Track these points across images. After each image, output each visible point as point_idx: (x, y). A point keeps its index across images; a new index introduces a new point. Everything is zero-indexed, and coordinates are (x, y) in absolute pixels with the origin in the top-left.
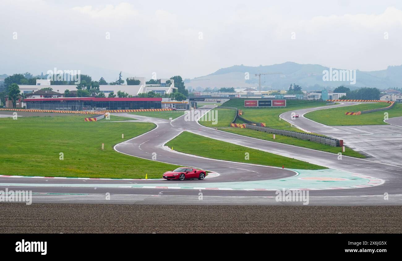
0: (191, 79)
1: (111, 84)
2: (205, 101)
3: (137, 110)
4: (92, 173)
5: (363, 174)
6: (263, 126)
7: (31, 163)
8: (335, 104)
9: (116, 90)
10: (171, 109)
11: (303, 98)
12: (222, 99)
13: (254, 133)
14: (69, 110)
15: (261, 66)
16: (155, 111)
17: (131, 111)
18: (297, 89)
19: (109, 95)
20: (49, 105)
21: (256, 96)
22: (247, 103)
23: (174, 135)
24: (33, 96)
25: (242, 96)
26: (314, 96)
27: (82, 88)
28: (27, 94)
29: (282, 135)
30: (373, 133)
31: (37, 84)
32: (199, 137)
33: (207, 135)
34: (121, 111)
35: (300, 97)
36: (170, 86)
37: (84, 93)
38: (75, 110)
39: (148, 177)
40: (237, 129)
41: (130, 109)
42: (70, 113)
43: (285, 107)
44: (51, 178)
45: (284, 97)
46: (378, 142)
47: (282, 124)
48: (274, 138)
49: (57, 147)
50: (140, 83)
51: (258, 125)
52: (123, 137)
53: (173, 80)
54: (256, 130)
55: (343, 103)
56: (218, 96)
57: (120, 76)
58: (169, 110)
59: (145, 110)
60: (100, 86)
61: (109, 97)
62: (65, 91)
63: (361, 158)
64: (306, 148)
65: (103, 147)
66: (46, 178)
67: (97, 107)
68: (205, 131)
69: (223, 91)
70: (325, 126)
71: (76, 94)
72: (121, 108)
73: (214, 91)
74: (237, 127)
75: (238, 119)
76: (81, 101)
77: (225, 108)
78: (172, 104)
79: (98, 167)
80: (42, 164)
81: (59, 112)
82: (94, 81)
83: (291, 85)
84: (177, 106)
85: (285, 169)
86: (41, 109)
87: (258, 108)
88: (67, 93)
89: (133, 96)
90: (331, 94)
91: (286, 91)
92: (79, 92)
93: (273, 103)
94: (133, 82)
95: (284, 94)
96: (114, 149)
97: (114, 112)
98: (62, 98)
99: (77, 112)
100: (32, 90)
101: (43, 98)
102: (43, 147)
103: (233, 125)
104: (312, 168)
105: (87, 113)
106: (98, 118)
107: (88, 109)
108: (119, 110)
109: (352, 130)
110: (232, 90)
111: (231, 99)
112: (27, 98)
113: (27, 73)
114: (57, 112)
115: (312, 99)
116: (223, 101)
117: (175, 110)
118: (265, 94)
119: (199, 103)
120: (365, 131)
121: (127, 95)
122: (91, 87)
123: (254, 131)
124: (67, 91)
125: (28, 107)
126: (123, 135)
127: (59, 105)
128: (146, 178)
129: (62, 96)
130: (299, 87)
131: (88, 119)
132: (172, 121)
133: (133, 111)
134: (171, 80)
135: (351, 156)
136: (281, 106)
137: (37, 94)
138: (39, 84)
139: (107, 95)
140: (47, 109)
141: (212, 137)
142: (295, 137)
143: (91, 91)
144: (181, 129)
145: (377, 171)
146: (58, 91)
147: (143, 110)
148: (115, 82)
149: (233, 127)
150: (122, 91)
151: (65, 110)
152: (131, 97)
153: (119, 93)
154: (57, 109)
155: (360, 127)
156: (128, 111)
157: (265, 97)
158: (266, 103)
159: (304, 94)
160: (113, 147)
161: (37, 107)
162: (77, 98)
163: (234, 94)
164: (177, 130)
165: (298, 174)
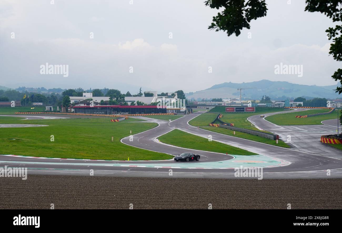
0: (194, 92)
1: (134, 96)
2: (198, 108)
3: (150, 114)
4: (93, 156)
5: (280, 159)
6: (232, 126)
7: (58, 149)
8: (291, 110)
9: (136, 99)
10: (173, 114)
11: (271, 105)
12: (210, 107)
13: (223, 131)
14: (103, 114)
15: (244, 83)
16: (162, 115)
17: (145, 115)
18: (268, 100)
19: (131, 104)
20: (89, 110)
21: (238, 104)
22: (227, 110)
23: (167, 132)
24: (79, 104)
25: (227, 104)
26: (279, 104)
27: (113, 99)
28: (76, 103)
29: (241, 132)
30: (307, 131)
31: (83, 96)
32: (183, 133)
33: (190, 132)
34: (138, 115)
35: (269, 105)
36: (174, 98)
37: (114, 102)
38: (106, 114)
39: (129, 159)
40: (213, 128)
41: (145, 113)
42: (103, 116)
43: (255, 112)
44: (65, 159)
45: (258, 105)
46: (305, 136)
47: (246, 124)
48: (234, 134)
49: (82, 139)
50: (154, 95)
51: (228, 125)
52: (131, 133)
53: (177, 93)
54: (225, 128)
55: (296, 110)
56: (210, 104)
57: (140, 90)
58: (172, 114)
59: (155, 114)
60: (125, 97)
61: (131, 105)
62: (101, 101)
63: (286, 148)
64: (253, 141)
65: (112, 140)
66: (62, 159)
67: (122, 112)
68: (190, 129)
69: (214, 101)
70: (276, 126)
71: (109, 103)
72: (138, 113)
73: (209, 101)
74: (214, 126)
75: (217, 120)
76: (112, 108)
77: (212, 113)
78: (174, 110)
79: (101, 152)
80: (64, 150)
81: (96, 115)
82: (123, 94)
83: (263, 97)
84: (178, 111)
85: (228, 155)
86: (84, 113)
87: (235, 113)
88: (102, 102)
89: (147, 104)
90: (292, 103)
91: (259, 101)
92: (110, 101)
93: (246, 109)
94: (149, 95)
95: (258, 103)
96: (120, 141)
97: (133, 116)
98: (99, 105)
99: (108, 115)
100: (79, 100)
101: (86, 106)
102: (73, 139)
103: (211, 125)
104: (247, 154)
105: (115, 116)
106: (119, 120)
107: (116, 113)
108: (137, 114)
109: (294, 128)
110: (220, 100)
111: (216, 107)
112: (76, 106)
113: (80, 88)
114: (94, 115)
115: (278, 106)
116: (211, 108)
117: (176, 114)
118: (244, 103)
119: (194, 109)
120: (303, 129)
121: (144, 103)
122: (119, 98)
123: (223, 129)
124: (102, 101)
125: (76, 112)
126: (131, 131)
127: (96, 110)
128: (128, 160)
129: (99, 104)
130: (269, 97)
131: (113, 120)
132: (170, 122)
133: (147, 115)
134: (175, 93)
135: (281, 147)
136: (251, 112)
137: (82, 103)
138: (85, 96)
139: (129, 104)
140: (88, 113)
141: (193, 133)
142: (249, 133)
143: (118, 101)
144: (174, 127)
145: (291, 157)
146: (96, 101)
147: (153, 114)
148: (137, 94)
149: (211, 126)
150: (140, 101)
151: (100, 114)
152: (146, 105)
153: (138, 102)
154: (95, 114)
155: (301, 126)
156: (143, 115)
157: (244, 105)
158: (241, 110)
159: (272, 103)
160: (121, 139)
161: (82, 112)
162: (108, 105)
163: (221, 103)
164: (171, 128)
165: (234, 158)
